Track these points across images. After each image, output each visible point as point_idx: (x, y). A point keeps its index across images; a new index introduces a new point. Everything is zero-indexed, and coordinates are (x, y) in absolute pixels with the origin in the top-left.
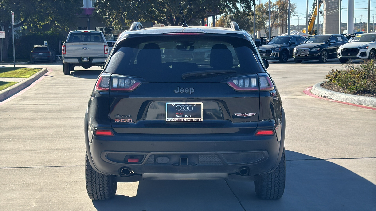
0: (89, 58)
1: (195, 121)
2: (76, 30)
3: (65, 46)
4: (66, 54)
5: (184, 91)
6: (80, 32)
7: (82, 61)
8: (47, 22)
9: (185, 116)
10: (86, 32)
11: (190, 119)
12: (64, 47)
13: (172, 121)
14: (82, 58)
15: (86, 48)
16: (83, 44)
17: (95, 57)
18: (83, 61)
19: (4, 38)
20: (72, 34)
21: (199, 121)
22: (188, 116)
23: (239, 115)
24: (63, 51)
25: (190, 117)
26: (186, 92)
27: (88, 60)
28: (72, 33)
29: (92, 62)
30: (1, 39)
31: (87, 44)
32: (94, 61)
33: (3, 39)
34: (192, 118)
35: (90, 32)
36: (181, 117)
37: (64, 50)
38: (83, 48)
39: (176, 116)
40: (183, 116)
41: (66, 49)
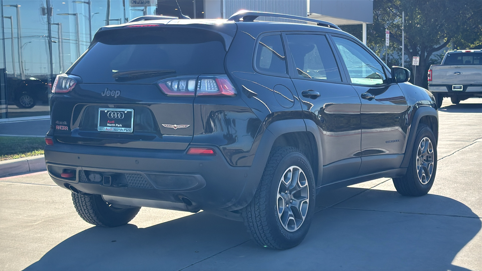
0: (462, 86)
1: (125, 131)
2: (455, 50)
3: (432, 70)
4: (432, 81)
5: (110, 94)
6: (460, 52)
7: (453, 90)
8: (480, 43)
9: (116, 125)
10: (468, 52)
11: (120, 129)
12: (431, 72)
13: (103, 131)
14: (453, 86)
15: (459, 73)
16: (456, 68)
17: (471, 85)
18: (455, 90)
19: (418, 64)
20: (449, 55)
21: (129, 132)
22: (118, 126)
23: (167, 126)
24: (429, 77)
25: (120, 127)
26: (112, 96)
27: (461, 89)
28: (449, 53)
29: (466, 91)
30: (415, 66)
31: (460, 68)
32: (469, 89)
33: (417, 66)
34: (123, 129)
35: (473, 52)
36: (112, 126)
37: (430, 75)
38: (455, 73)
39: (108, 124)
40: (114, 125)
41: (433, 75)
